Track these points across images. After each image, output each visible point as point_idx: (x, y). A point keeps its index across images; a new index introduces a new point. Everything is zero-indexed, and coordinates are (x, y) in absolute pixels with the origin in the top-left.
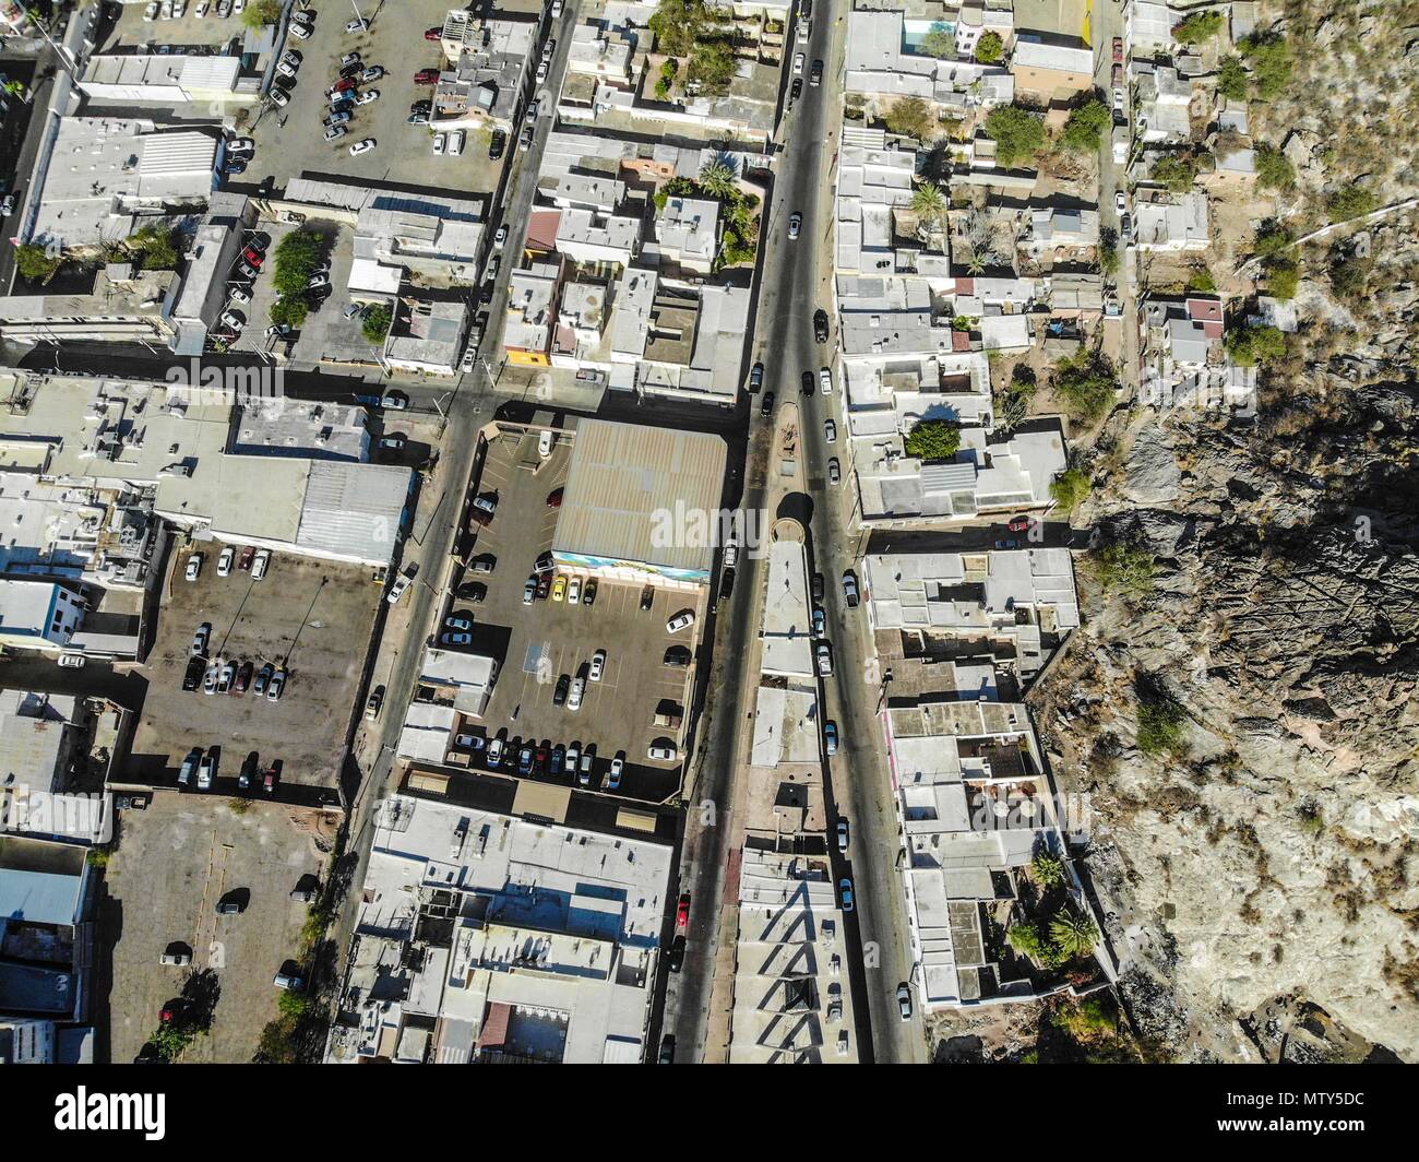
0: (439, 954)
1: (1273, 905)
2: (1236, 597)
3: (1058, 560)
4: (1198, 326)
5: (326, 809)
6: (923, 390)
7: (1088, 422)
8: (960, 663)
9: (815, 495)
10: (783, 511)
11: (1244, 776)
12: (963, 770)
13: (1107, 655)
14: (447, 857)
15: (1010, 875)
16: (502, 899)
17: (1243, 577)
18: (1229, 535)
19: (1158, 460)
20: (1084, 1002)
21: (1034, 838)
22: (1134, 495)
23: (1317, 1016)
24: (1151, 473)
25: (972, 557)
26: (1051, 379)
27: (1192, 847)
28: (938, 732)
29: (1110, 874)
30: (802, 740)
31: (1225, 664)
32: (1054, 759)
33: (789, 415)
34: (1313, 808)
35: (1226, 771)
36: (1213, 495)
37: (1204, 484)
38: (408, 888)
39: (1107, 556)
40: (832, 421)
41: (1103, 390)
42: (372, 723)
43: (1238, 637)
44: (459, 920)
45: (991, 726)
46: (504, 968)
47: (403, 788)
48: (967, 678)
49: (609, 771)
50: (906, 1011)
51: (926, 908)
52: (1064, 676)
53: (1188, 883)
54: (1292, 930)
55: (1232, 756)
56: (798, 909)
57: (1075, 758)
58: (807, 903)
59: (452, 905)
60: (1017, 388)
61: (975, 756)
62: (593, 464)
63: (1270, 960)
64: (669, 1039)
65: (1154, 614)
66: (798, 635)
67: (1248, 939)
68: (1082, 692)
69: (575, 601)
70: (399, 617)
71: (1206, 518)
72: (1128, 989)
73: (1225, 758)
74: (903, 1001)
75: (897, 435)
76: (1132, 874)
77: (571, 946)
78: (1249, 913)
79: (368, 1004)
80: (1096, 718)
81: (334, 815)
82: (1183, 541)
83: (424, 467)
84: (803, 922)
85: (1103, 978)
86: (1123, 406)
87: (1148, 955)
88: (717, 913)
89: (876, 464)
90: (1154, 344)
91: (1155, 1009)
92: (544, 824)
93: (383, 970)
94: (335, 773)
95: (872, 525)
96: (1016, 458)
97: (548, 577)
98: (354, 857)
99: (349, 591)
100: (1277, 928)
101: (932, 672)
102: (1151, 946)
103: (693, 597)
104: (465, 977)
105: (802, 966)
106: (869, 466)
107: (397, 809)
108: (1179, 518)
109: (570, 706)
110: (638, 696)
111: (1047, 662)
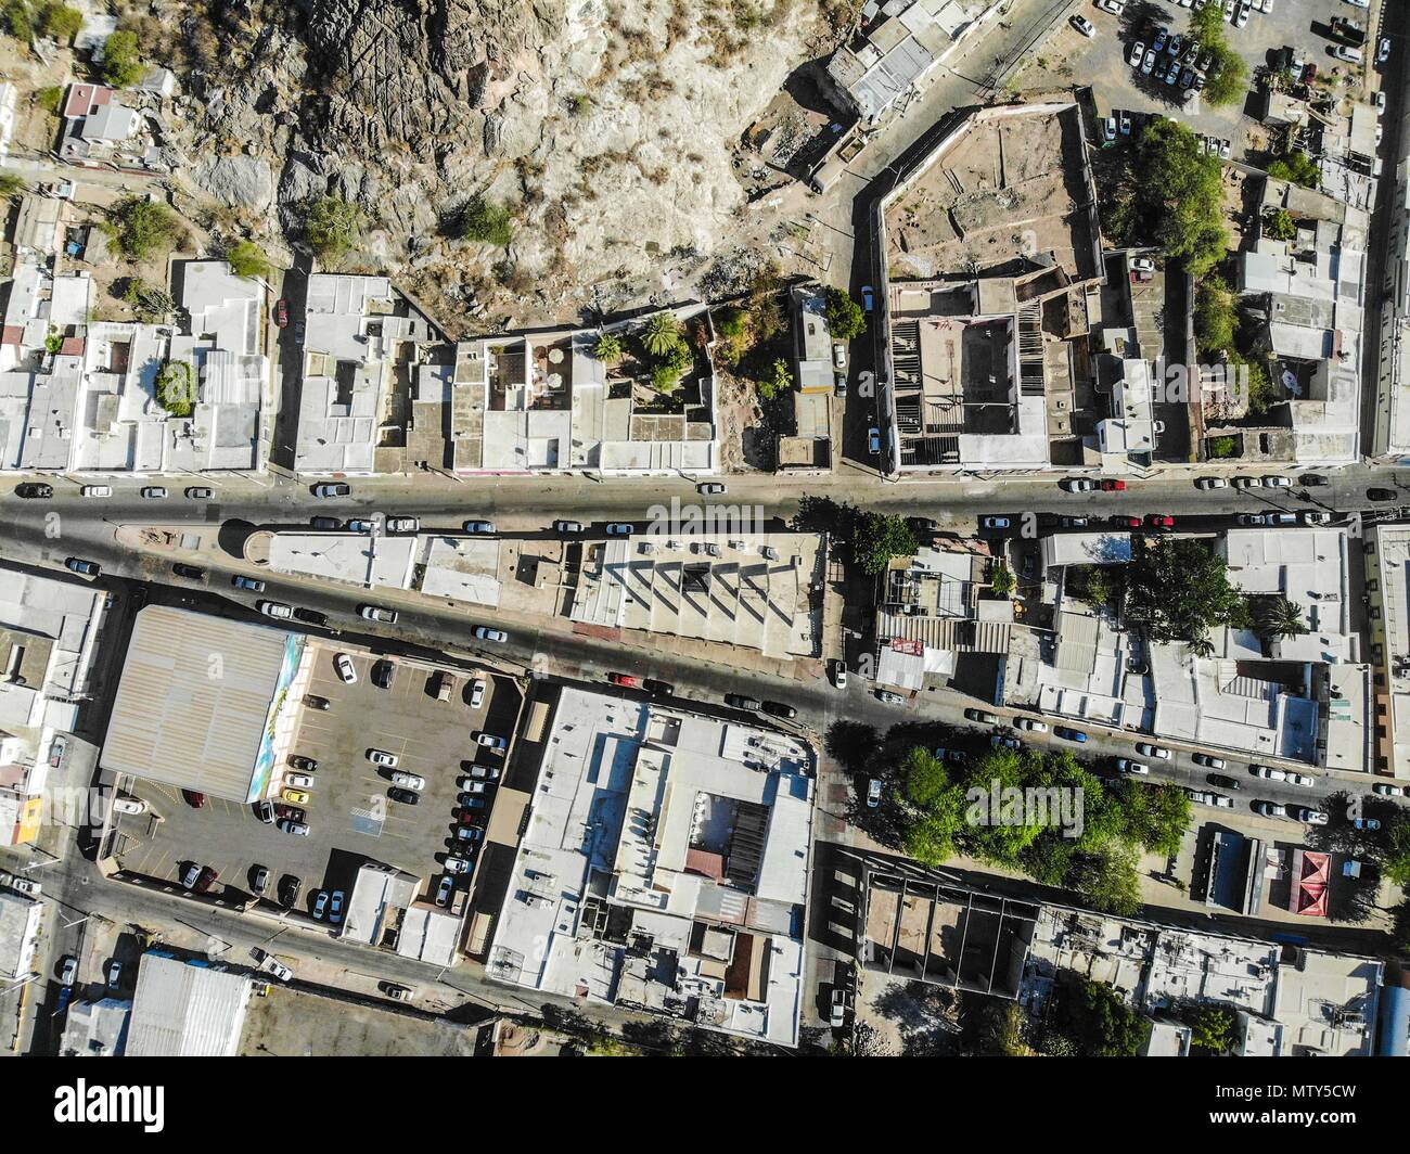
0: (639, 919)
1: (653, 154)
2: (368, 129)
3: (319, 287)
4: (95, 110)
5: (496, 1038)
6: (121, 392)
7: (179, 233)
8: (416, 396)
9: (224, 518)
10: (236, 551)
11: (538, 157)
12: (516, 409)
13: (419, 257)
14: (552, 912)
15: (613, 382)
16: (595, 856)
17: (348, 118)
18: (308, 122)
19: (228, 173)
20: (722, 335)
21: (582, 355)
22: (262, 202)
23: (753, 134)
24: (240, 182)
25: (308, 367)
26: (129, 262)
27: (598, 217)
28: (480, 426)
29: (618, 293)
30: (475, 555)
31: (432, 152)
32: (511, 325)
33: (130, 535)
34: (569, 102)
35: (532, 171)
36: (268, 129)
37: (257, 135)
38: (577, 952)
39: (319, 240)
40: (143, 490)
41: (147, 213)
42: (416, 994)
43: (408, 136)
44: (610, 900)
45: (478, 376)
46: (654, 856)
47: (482, 959)
48: (430, 391)
49: (488, 748)
50: (719, 489)
51: (634, 460)
52: (436, 302)
53: (630, 226)
54: (675, 142)
55: (519, 163)
56: (626, 574)
57: (513, 306)
58: (622, 566)
59: (597, 907)
60: (132, 297)
61: (503, 396)
62: (154, 754)
63: (700, 166)
64: (729, 699)
65: (381, 207)
66: (372, 549)
67: (680, 183)
68: (452, 286)
69: (311, 781)
70: (307, 969)
71: (291, 140)
72: (715, 296)
73: (520, 171)
74: (710, 490)
75: (166, 424)
76: (619, 275)
77: (640, 788)
78: (658, 178)
79: (678, 989)
80: (477, 280)
81: (504, 1029)
82: (312, 166)
83: (144, 941)
84: (639, 571)
85: (703, 316)
86: (169, 197)
87: (688, 273)
88: (627, 649)
89: (196, 449)
90: (108, 156)
91: (732, 275)
92: (530, 814)
93: (651, 975)
94: (462, 1031)
95: (263, 459)
96: (209, 310)
97: (280, 809)
98: (546, 1009)
99: (275, 1021)
100: (672, 155)
101: (422, 423)
102: (680, 269)
103: (321, 654)
104: (659, 894)
105: (675, 575)
106: (198, 457)
107: (501, 965)
108: (288, 165)
109: (420, 788)
110: (419, 716)
111: (421, 314)
